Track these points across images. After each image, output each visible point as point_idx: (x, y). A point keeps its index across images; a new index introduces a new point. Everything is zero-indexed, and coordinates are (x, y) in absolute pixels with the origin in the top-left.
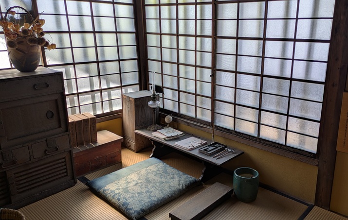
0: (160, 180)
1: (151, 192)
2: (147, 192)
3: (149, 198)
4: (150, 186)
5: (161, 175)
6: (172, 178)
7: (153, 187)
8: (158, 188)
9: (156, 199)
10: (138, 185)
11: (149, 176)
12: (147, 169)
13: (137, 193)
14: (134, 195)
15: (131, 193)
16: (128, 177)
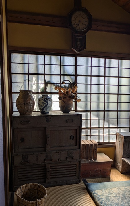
2: (122, 205)
4: (125, 201)
10: (116, 197)
11: (125, 193)
12: (126, 187)
13: (115, 203)
14: (112, 204)
15: (111, 201)
16: (111, 189)
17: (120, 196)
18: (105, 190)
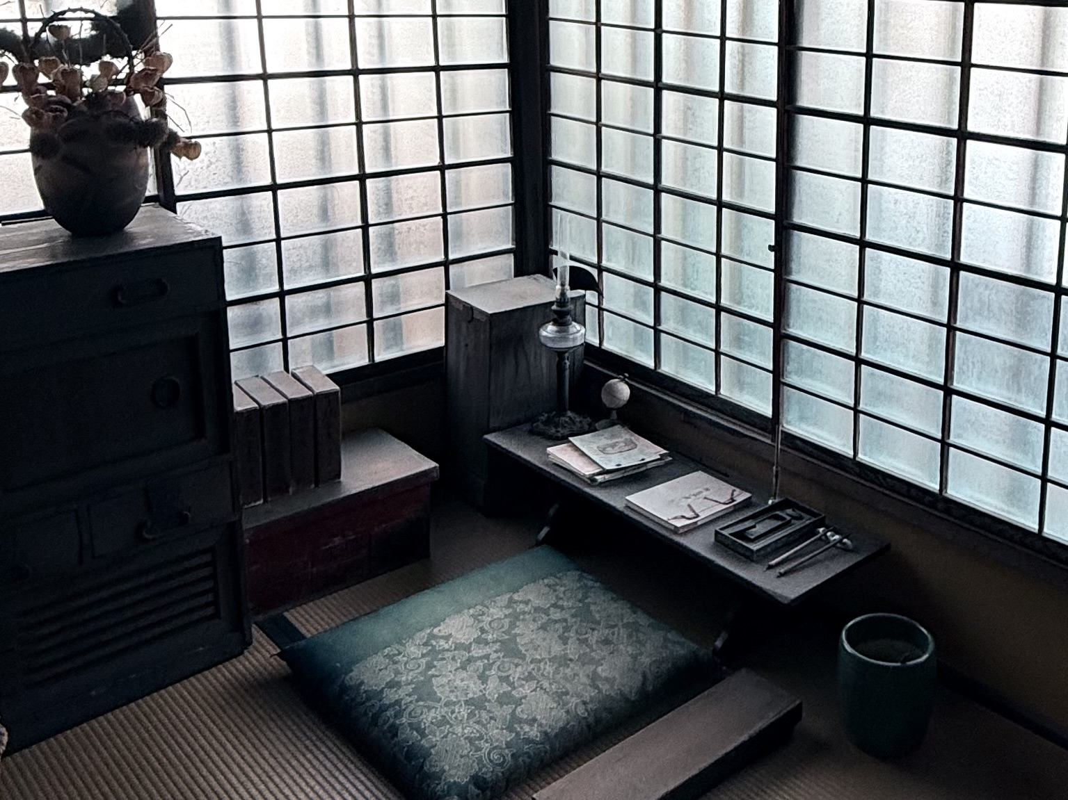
0: (557, 649)
1: (518, 702)
2: (504, 699)
3: (510, 729)
4: (516, 673)
5: (567, 629)
6: (606, 642)
7: (530, 677)
8: (546, 684)
9: (534, 732)
10: (471, 668)
11: (517, 631)
12: (516, 597)
13: (466, 702)
14: (453, 712)
15: (444, 700)
16: (436, 631)
17: (487, 657)
18: (401, 649)
